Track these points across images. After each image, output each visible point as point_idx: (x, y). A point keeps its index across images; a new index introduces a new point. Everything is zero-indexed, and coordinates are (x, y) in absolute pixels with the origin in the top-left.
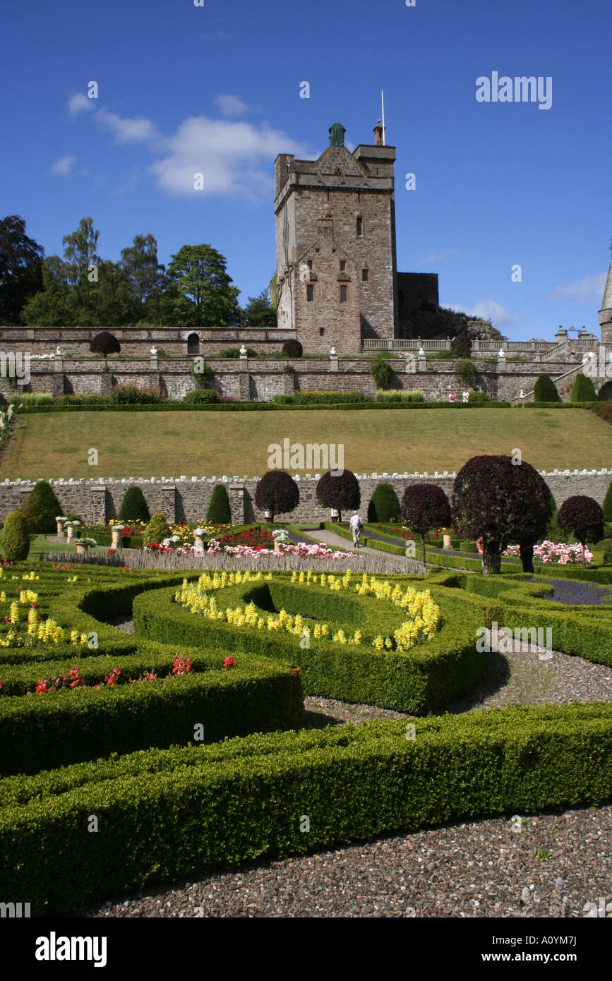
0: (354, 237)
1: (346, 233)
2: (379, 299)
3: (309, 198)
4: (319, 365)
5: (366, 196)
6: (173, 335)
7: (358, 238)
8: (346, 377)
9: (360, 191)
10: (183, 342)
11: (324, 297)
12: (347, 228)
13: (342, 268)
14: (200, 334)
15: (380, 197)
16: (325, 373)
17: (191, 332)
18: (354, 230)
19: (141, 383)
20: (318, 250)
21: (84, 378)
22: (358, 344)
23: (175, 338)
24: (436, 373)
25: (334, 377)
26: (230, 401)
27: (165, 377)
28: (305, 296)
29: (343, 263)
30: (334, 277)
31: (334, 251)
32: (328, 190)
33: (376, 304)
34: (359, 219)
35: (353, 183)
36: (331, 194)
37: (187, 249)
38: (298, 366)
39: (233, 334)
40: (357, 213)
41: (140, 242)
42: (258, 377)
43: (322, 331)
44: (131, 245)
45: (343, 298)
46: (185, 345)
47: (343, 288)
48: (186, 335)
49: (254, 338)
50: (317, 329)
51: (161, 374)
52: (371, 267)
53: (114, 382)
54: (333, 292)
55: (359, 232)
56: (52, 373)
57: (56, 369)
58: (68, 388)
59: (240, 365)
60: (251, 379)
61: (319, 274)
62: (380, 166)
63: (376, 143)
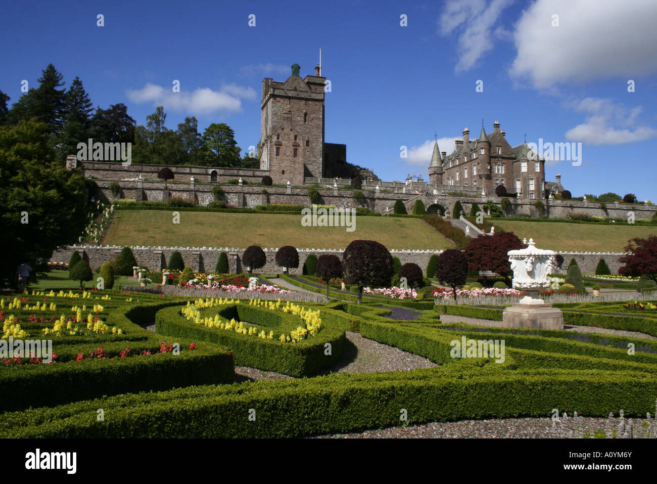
0: (302, 123)
1: (298, 121)
2: (315, 157)
3: (280, 102)
4: (281, 190)
5: (310, 102)
7: (304, 124)
8: (295, 197)
9: (306, 100)
10: (208, 175)
11: (285, 154)
12: (299, 118)
13: (295, 138)
14: (218, 171)
15: (317, 103)
16: (284, 194)
17: (213, 170)
18: (303, 119)
19: (185, 196)
20: (283, 129)
21: (153, 192)
22: (302, 180)
23: (204, 172)
24: (343, 197)
25: (289, 197)
26: (232, 207)
27: (198, 193)
28: (275, 153)
29: (296, 137)
30: (291, 144)
31: (291, 130)
32: (290, 98)
33: (313, 159)
34: (306, 114)
35: (303, 95)
36: (291, 100)
38: (270, 190)
39: (236, 172)
40: (304, 111)
41: (188, 120)
42: (248, 195)
43: (283, 172)
44: (183, 122)
45: (295, 155)
46: (210, 177)
47: (295, 150)
48: (210, 171)
49: (247, 174)
50: (281, 171)
51: (195, 191)
52: (310, 139)
53: (170, 195)
54: (290, 152)
55: (305, 121)
56: (136, 189)
57: (139, 187)
58: (145, 197)
59: (238, 188)
60: (244, 196)
61: (283, 142)
62: (317, 87)
63: (316, 75)
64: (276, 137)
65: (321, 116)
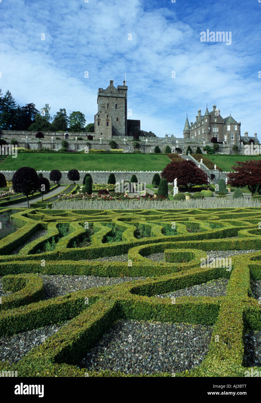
1: (113, 109)
2: (121, 126)
3: (103, 99)
4: (96, 142)
5: (118, 99)
6: (62, 134)
7: (116, 110)
8: (104, 145)
9: (117, 97)
10: (64, 136)
11: (102, 125)
12: (113, 107)
13: (107, 117)
14: (69, 134)
15: (122, 99)
16: (98, 144)
17: (66, 133)
18: (115, 108)
19: (49, 146)
20: (101, 112)
21: (33, 144)
22: (111, 137)
23: (62, 135)
24: (128, 145)
25: (100, 146)
26: (72, 151)
27: (55, 144)
28: (97, 124)
30: (105, 119)
31: (105, 112)
32: (108, 97)
33: (120, 127)
34: (116, 105)
35: (115, 95)
36: (109, 98)
37: (74, 112)
38: (91, 142)
39: (78, 134)
40: (116, 103)
41: (61, 110)
42: (80, 145)
43: (101, 134)
44: (59, 111)
45: (108, 125)
46: (65, 137)
47: (108, 123)
48: (65, 134)
49: (83, 135)
50: (100, 133)
51: (54, 144)
52: (119, 117)
53: (41, 146)
54: (104, 123)
55: (116, 108)
56: (25, 143)
57: (26, 142)
58: (29, 147)
59: (75, 142)
60: (78, 146)
61: (101, 119)
62: (123, 91)
63: (123, 85)
64: (98, 116)
65: (124, 106)
